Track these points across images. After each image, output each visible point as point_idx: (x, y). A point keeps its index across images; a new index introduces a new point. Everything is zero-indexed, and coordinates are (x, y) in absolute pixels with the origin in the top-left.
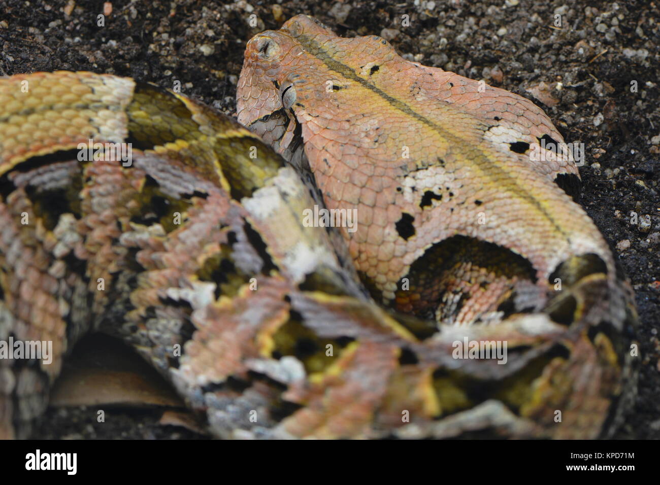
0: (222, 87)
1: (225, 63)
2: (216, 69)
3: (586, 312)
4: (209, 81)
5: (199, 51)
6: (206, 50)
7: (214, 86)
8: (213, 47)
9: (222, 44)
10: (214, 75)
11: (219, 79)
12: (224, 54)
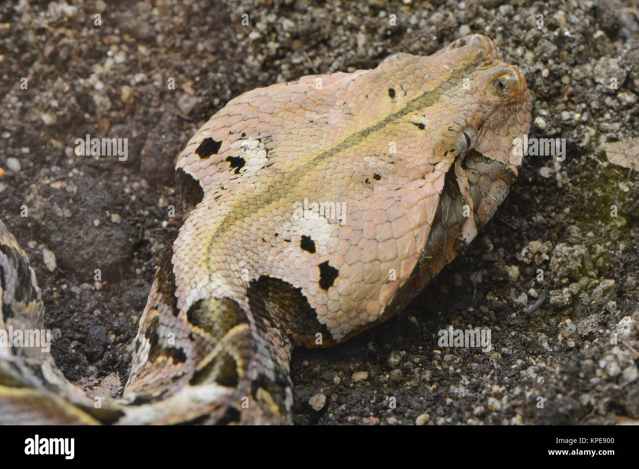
0: (55, 157)
1: (66, 134)
2: (56, 139)
3: (245, 368)
4: (45, 150)
5: (41, 120)
6: (47, 119)
7: (48, 154)
8: (55, 117)
9: (64, 116)
10: (52, 145)
11: (56, 149)
12: (67, 126)
